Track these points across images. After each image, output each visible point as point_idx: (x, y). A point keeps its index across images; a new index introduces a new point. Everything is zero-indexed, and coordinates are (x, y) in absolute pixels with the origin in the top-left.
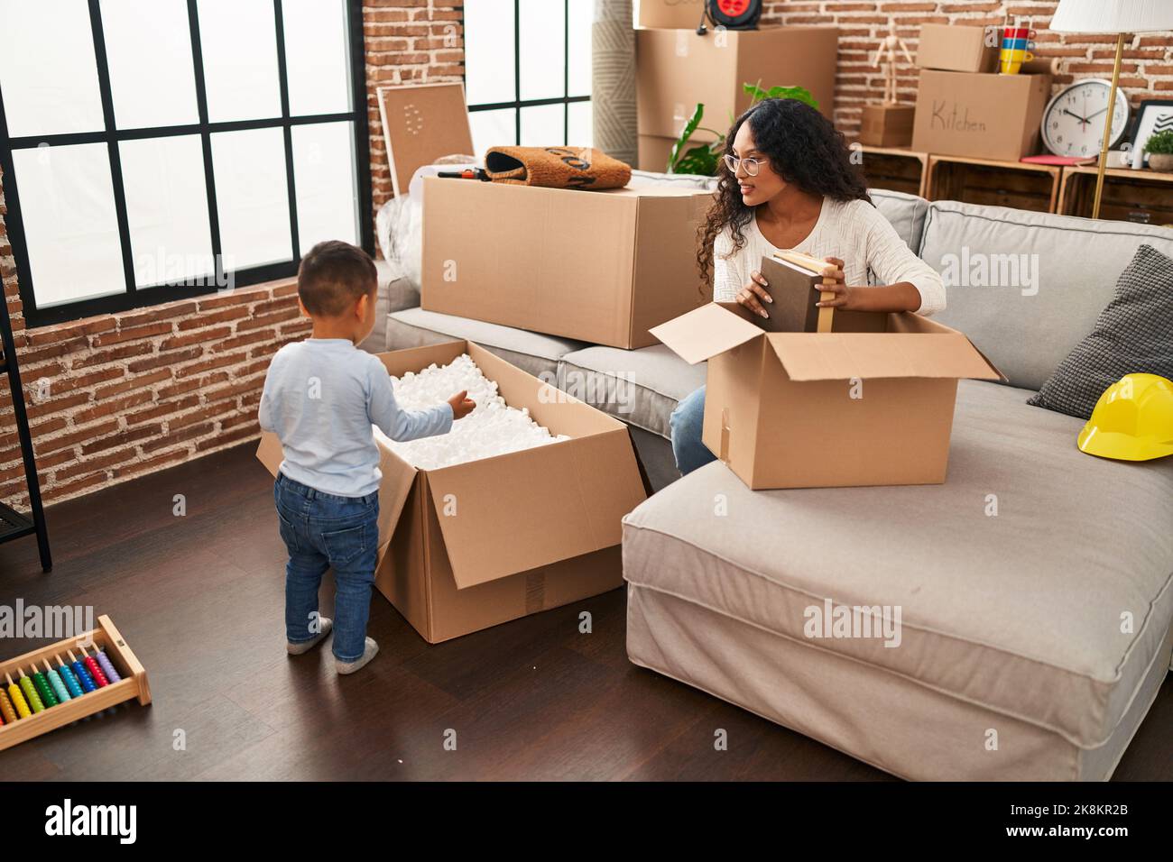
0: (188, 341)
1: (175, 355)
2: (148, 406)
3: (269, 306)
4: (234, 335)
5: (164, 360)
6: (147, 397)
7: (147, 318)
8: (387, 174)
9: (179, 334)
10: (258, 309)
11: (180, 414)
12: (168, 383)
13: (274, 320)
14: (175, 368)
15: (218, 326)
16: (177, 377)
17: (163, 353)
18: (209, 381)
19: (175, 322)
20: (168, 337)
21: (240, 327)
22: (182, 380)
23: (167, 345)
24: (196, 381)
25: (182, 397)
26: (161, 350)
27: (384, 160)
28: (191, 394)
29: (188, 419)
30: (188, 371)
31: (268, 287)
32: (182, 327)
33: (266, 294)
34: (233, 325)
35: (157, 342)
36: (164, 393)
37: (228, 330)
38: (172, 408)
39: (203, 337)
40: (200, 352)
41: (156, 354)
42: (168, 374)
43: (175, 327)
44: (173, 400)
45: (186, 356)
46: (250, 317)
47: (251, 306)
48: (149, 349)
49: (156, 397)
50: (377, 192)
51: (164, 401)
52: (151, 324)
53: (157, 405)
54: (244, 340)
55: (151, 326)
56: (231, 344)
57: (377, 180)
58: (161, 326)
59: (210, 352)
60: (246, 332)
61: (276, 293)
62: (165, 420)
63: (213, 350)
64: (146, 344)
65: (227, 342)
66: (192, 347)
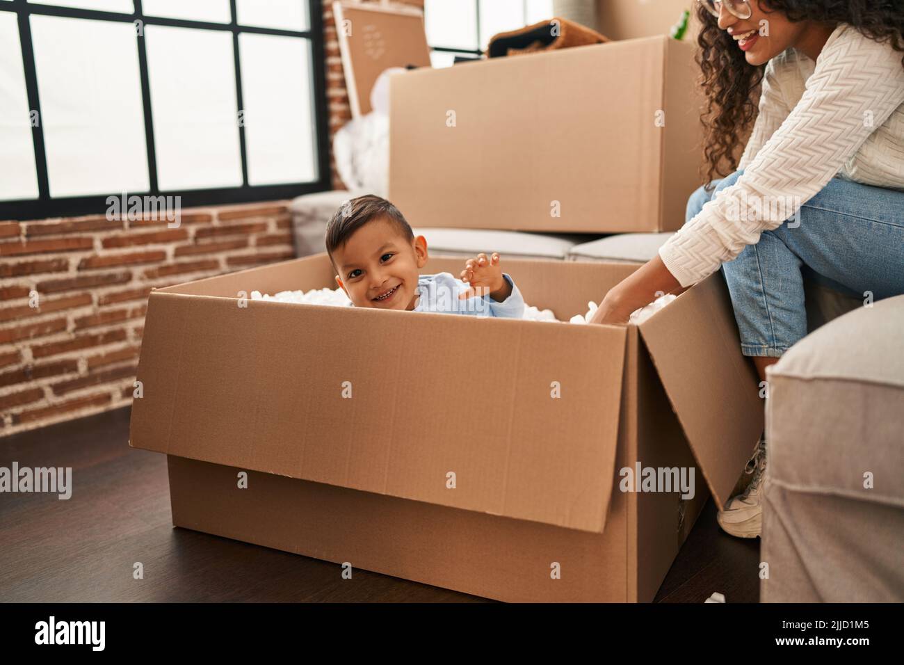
0: (113, 262)
1: (97, 277)
2: (60, 337)
3: (213, 232)
4: (170, 260)
5: (83, 283)
6: (60, 326)
7: (62, 229)
8: (345, 100)
9: (102, 253)
10: (200, 234)
11: (102, 350)
12: (87, 311)
13: (218, 248)
14: (97, 294)
15: (152, 248)
16: (100, 304)
17: (83, 274)
18: (139, 313)
19: (98, 237)
20: (88, 255)
21: (178, 253)
22: (106, 309)
23: (85, 265)
24: (123, 312)
25: (104, 329)
26: (79, 269)
27: (343, 84)
28: (117, 327)
29: (112, 357)
30: (113, 298)
31: (214, 211)
32: (107, 244)
33: (209, 218)
34: (170, 248)
35: (74, 259)
36: (82, 323)
37: (163, 255)
38: (92, 342)
39: (133, 260)
40: (128, 278)
41: (72, 273)
42: (88, 301)
43: (98, 244)
44: (93, 332)
45: (110, 280)
46: (190, 242)
47: (192, 229)
48: (64, 267)
49: (71, 326)
50: (335, 120)
51: (82, 333)
52: (68, 236)
53: (73, 336)
54: (182, 269)
55: (67, 240)
56: (167, 271)
57: (336, 107)
58: (79, 240)
59: (141, 279)
60: (185, 259)
61: (221, 217)
62: (82, 356)
63: (145, 277)
64: (59, 261)
65: (161, 269)
66: (119, 271)
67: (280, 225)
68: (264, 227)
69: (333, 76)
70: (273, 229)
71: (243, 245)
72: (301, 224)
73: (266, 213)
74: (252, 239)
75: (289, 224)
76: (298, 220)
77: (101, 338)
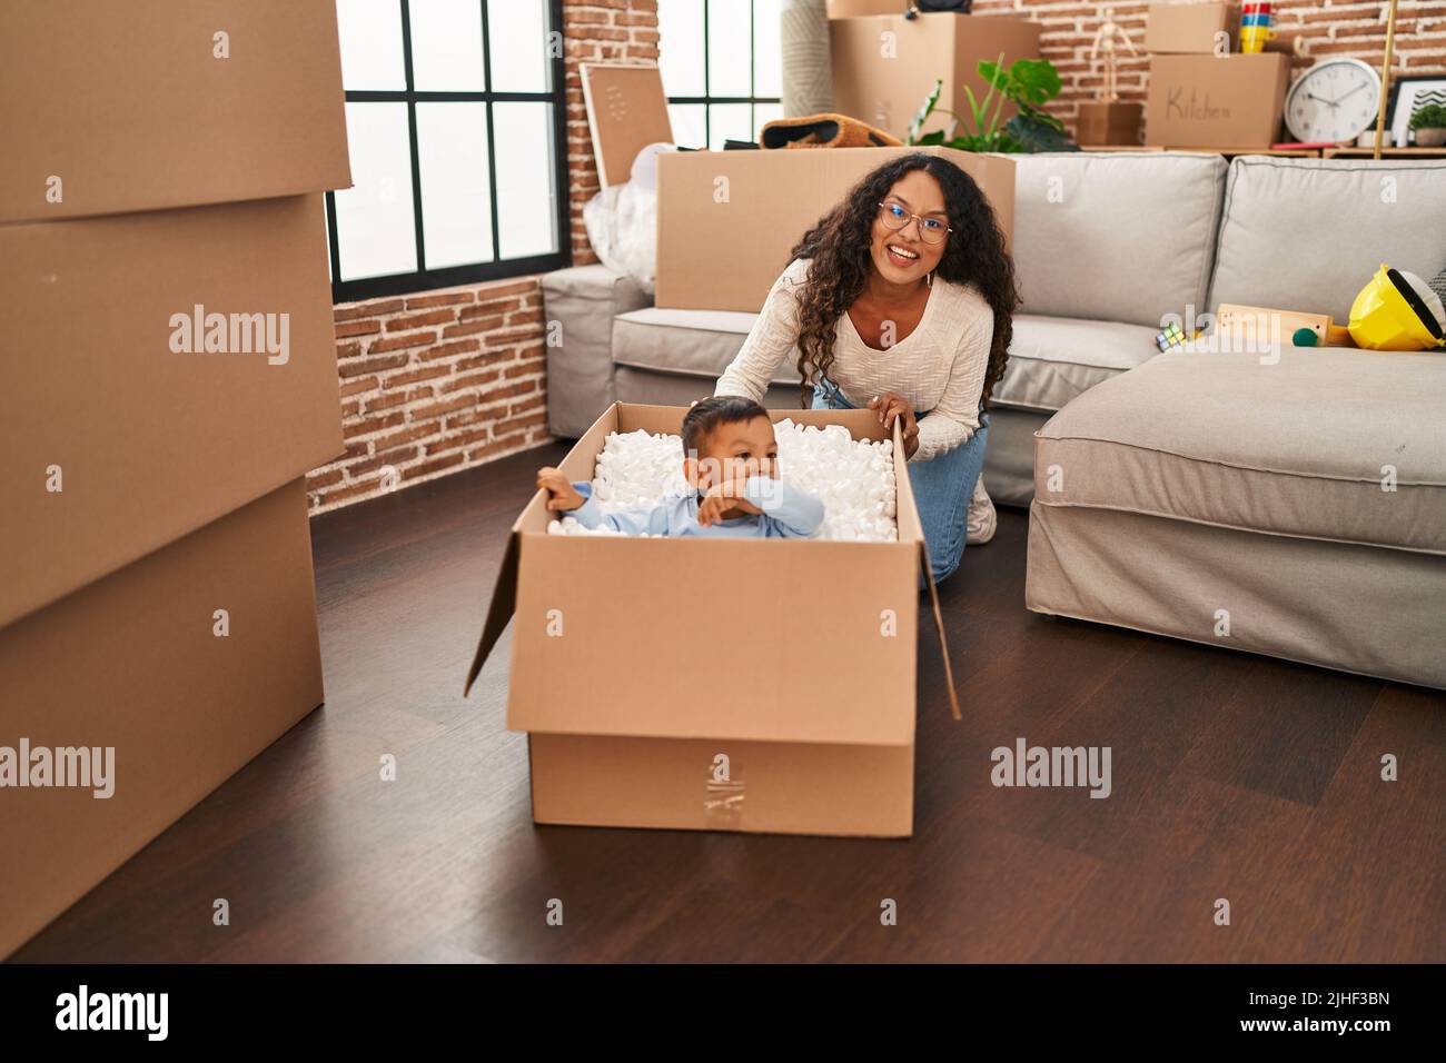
0: (395, 345)
1: (382, 360)
2: (355, 420)
3: (474, 311)
4: (440, 342)
5: (373, 366)
6: (355, 408)
7: (357, 314)
8: (591, 166)
9: (387, 336)
10: (465, 313)
11: (386, 433)
12: (374, 394)
13: (479, 328)
14: (383, 376)
15: (425, 329)
16: (384, 388)
17: (372, 357)
18: (414, 396)
19: (384, 319)
20: (375, 338)
21: (447, 333)
22: (389, 392)
23: (374, 348)
24: (402, 395)
25: (387, 412)
26: (369, 352)
27: (589, 148)
28: (397, 410)
29: (395, 439)
30: (395, 381)
31: (474, 289)
32: (391, 327)
33: (471, 297)
34: (439, 329)
35: (366, 342)
36: (372, 406)
37: (432, 337)
38: (377, 425)
39: (410, 342)
40: (406, 359)
41: (364, 357)
42: (373, 384)
43: (383, 327)
44: (379, 414)
45: (392, 363)
46: (456, 322)
47: (457, 309)
48: (358, 351)
49: (362, 410)
50: (576, 188)
51: (371, 415)
52: (361, 320)
53: (364, 419)
54: (450, 350)
55: (360, 324)
56: (436, 353)
57: (576, 173)
58: (369, 323)
59: (416, 361)
60: (452, 340)
61: (482, 295)
62: (369, 438)
63: (419, 359)
64: (354, 345)
65: (432, 350)
66: (399, 353)
67: (530, 302)
68: (516, 304)
69: (576, 140)
70: (524, 308)
71: (498, 324)
72: (551, 301)
73: (517, 289)
74: (507, 317)
75: (541, 301)
76: (548, 296)
77: (385, 420)
